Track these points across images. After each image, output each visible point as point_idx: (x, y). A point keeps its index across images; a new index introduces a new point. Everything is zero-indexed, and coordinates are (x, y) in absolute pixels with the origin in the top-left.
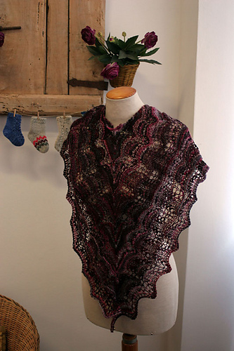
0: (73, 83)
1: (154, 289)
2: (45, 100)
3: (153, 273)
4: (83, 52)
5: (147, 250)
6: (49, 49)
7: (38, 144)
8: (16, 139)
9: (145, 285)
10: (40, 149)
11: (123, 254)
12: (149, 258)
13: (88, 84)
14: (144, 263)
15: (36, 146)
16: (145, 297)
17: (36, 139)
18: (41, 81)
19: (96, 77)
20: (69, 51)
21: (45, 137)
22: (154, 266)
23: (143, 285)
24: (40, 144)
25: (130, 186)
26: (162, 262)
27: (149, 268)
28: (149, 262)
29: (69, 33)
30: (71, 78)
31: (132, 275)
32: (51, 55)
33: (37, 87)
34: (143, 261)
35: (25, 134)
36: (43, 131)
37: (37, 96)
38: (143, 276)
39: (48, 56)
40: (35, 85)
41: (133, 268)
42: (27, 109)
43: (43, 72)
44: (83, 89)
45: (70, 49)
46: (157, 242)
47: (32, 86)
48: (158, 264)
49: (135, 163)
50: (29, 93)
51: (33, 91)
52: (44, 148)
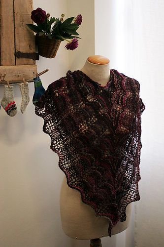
0: (18, 55)
4: (23, 28)
9: (131, 193)
11: (119, 176)
13: (27, 56)
15: (7, 112)
16: (132, 202)
17: (7, 105)
19: (31, 49)
20: (15, 28)
21: (14, 102)
24: (11, 109)
25: (125, 126)
29: (14, 13)
39: (2, 32)
44: (24, 60)
49: (123, 109)
52: (14, 111)
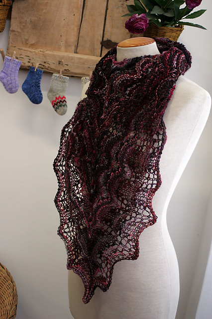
1: (136, 247)
2: (72, 58)
3: (135, 225)
5: (123, 195)
6: (86, 5)
7: (57, 104)
8: (34, 96)
10: (58, 110)
12: (127, 205)
14: (121, 212)
15: (54, 107)
17: (55, 99)
18: (73, 39)
21: (64, 97)
22: (134, 215)
23: (121, 243)
24: (59, 104)
26: (145, 208)
27: (128, 218)
28: (128, 211)
30: (105, 39)
31: (106, 231)
32: (87, 12)
33: (67, 46)
34: (119, 210)
35: (44, 93)
36: (63, 91)
37: (65, 54)
38: (120, 229)
39: (84, 13)
40: (66, 42)
41: (108, 221)
42: (52, 66)
43: (76, 29)
45: (109, 7)
46: (134, 182)
47: (62, 44)
48: (140, 211)
50: (59, 50)
51: (63, 48)
52: (61, 109)
